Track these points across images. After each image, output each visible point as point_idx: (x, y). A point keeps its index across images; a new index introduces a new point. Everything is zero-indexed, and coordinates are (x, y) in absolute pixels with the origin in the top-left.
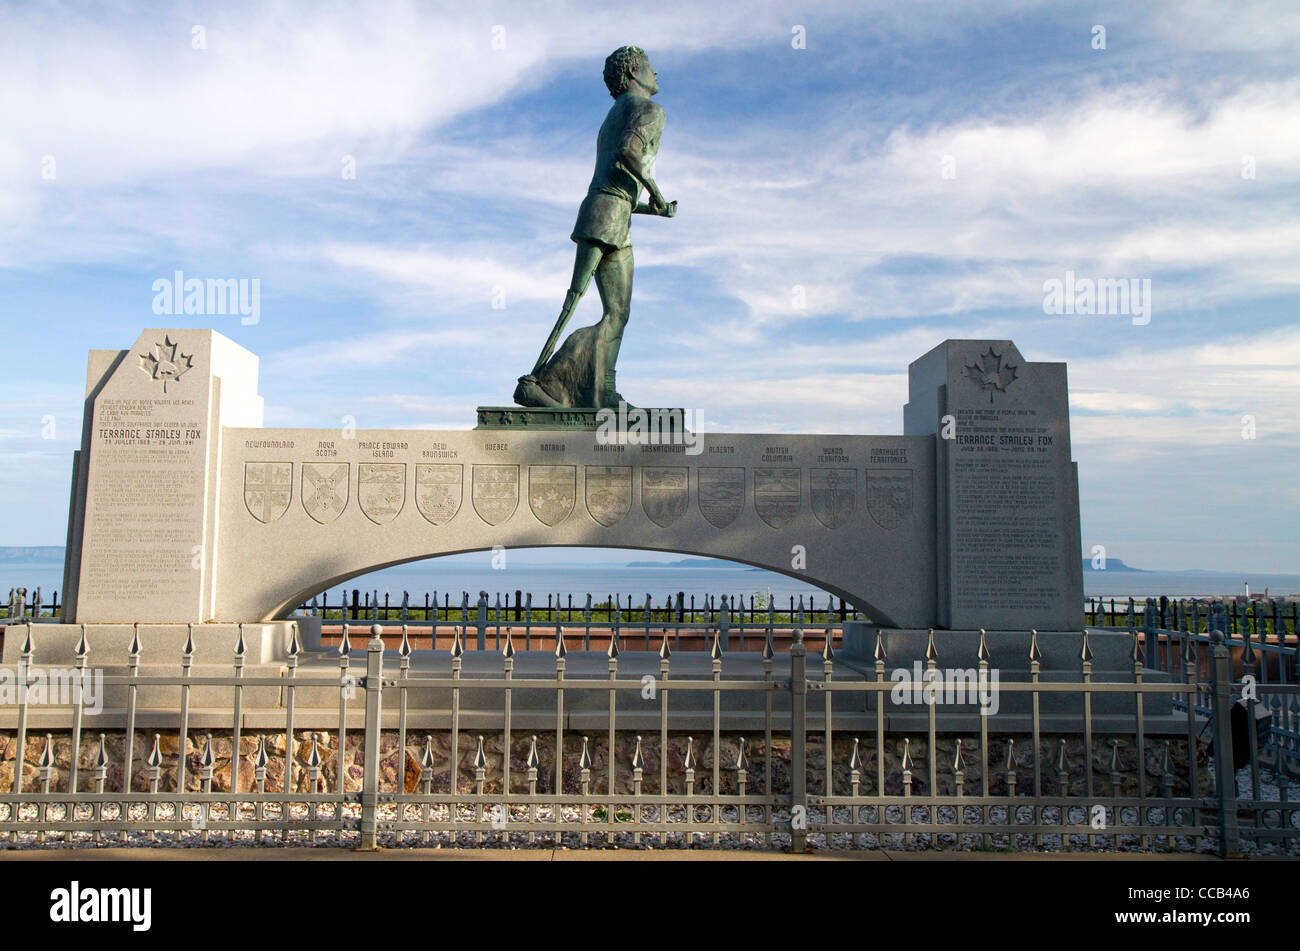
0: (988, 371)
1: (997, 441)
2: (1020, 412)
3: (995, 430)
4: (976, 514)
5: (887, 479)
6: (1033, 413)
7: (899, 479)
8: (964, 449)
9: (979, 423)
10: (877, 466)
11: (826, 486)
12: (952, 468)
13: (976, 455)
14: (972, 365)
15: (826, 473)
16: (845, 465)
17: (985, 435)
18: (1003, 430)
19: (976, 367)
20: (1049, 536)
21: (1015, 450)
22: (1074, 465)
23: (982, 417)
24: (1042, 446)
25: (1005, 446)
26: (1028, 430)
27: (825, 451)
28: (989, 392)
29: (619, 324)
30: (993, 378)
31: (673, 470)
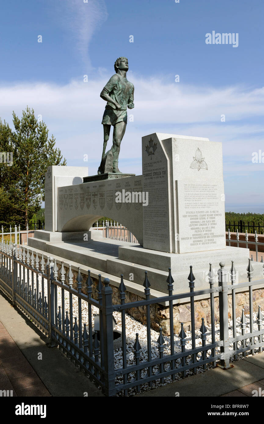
0: (150, 146)
1: (152, 174)
2: (158, 162)
3: (152, 170)
6: (161, 161)
8: (145, 179)
9: (148, 168)
10: (136, 187)
13: (148, 181)
16: (130, 187)
17: (150, 173)
18: (154, 170)
19: (148, 146)
20: (165, 213)
21: (157, 178)
22: (176, 181)
23: (150, 166)
24: (163, 175)
25: (154, 177)
26: (160, 169)
27: (126, 183)
28: (150, 155)
29: (116, 147)
30: (151, 150)
31: (103, 192)
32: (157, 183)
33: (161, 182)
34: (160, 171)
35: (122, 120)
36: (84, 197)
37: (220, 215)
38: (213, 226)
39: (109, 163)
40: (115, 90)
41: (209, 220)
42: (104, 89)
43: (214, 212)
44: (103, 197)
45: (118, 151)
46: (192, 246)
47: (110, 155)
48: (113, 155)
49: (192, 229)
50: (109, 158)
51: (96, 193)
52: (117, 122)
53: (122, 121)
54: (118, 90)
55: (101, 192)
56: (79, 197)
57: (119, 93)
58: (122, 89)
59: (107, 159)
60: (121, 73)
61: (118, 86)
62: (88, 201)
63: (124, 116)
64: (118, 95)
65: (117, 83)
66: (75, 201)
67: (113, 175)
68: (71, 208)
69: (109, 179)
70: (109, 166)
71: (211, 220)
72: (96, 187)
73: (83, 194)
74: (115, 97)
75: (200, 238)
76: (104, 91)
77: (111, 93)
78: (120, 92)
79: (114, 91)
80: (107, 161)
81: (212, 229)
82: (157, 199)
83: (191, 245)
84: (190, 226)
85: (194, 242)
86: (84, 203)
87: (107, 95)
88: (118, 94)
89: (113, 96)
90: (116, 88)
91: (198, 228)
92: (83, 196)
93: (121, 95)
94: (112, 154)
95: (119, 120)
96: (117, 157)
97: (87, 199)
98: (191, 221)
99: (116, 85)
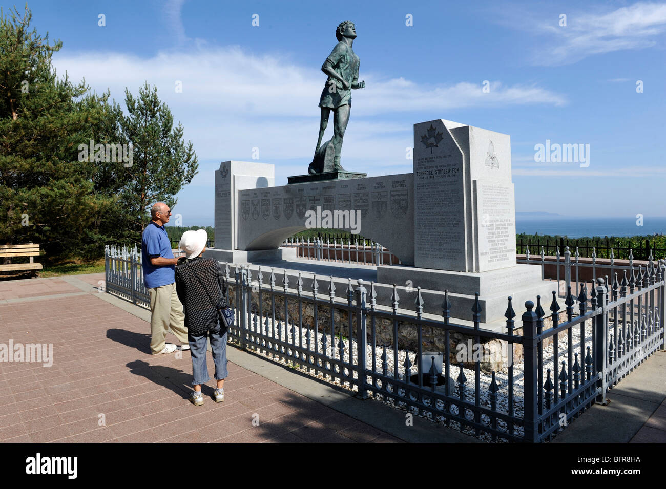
0: (430, 137)
1: (434, 172)
2: (444, 156)
3: (433, 167)
4: (425, 211)
5: (398, 195)
6: (450, 156)
7: (403, 195)
8: (420, 178)
9: (426, 165)
10: (395, 189)
11: (377, 200)
12: (415, 187)
13: (426, 181)
14: (424, 136)
15: (377, 194)
16: (384, 190)
17: (429, 170)
18: (437, 167)
19: (425, 136)
20: (458, 221)
21: (442, 177)
22: (475, 182)
23: (428, 162)
24: (454, 173)
25: (438, 175)
26: (448, 166)
27: (377, 184)
28: (430, 148)
29: (338, 137)
30: (432, 140)
31: (331, 196)
32: (442, 184)
33: (451, 182)
34: (448, 168)
35: (347, 102)
36: (292, 203)
37: (512, 225)
38: (506, 238)
39: (330, 158)
40: (342, 62)
41: (503, 230)
42: (328, 60)
43: (507, 221)
44: (330, 202)
45: (340, 142)
46: (490, 263)
47: (331, 147)
48: (335, 148)
49: (489, 241)
50: (329, 152)
51: (318, 198)
52: (341, 104)
53: (346, 104)
54: (346, 62)
55: (328, 196)
56: (283, 203)
57: (346, 67)
58: (350, 62)
59: (326, 154)
60: (347, 42)
61: (345, 58)
62: (301, 208)
63: (348, 98)
64: (345, 70)
65: (344, 54)
66: (274, 208)
67: (343, 174)
68: (266, 218)
69: (339, 178)
70: (329, 162)
71: (504, 231)
72: (317, 189)
73: (291, 199)
74: (341, 73)
75: (496, 252)
76: (328, 63)
77: (336, 67)
78: (347, 65)
79: (340, 65)
80: (326, 156)
81: (506, 242)
82: (441, 205)
83: (489, 261)
84: (488, 238)
85: (491, 257)
86: (292, 211)
87: (330, 69)
88: (344, 68)
89: (338, 70)
90: (343, 60)
91: (494, 241)
92: (291, 201)
93: (348, 70)
94: (333, 146)
95: (343, 102)
96: (340, 151)
97: (298, 206)
98: (489, 231)
99: (344, 56)
